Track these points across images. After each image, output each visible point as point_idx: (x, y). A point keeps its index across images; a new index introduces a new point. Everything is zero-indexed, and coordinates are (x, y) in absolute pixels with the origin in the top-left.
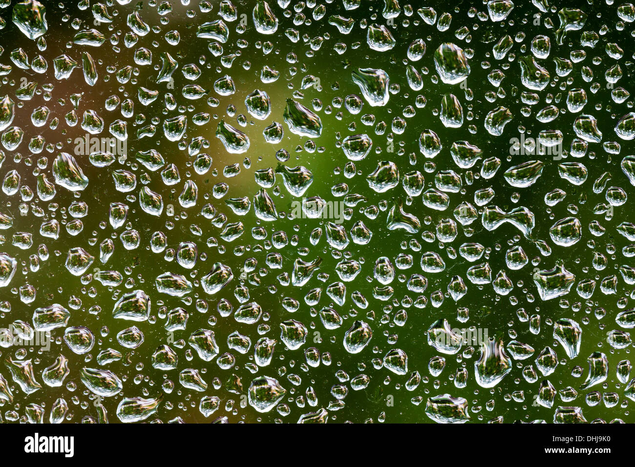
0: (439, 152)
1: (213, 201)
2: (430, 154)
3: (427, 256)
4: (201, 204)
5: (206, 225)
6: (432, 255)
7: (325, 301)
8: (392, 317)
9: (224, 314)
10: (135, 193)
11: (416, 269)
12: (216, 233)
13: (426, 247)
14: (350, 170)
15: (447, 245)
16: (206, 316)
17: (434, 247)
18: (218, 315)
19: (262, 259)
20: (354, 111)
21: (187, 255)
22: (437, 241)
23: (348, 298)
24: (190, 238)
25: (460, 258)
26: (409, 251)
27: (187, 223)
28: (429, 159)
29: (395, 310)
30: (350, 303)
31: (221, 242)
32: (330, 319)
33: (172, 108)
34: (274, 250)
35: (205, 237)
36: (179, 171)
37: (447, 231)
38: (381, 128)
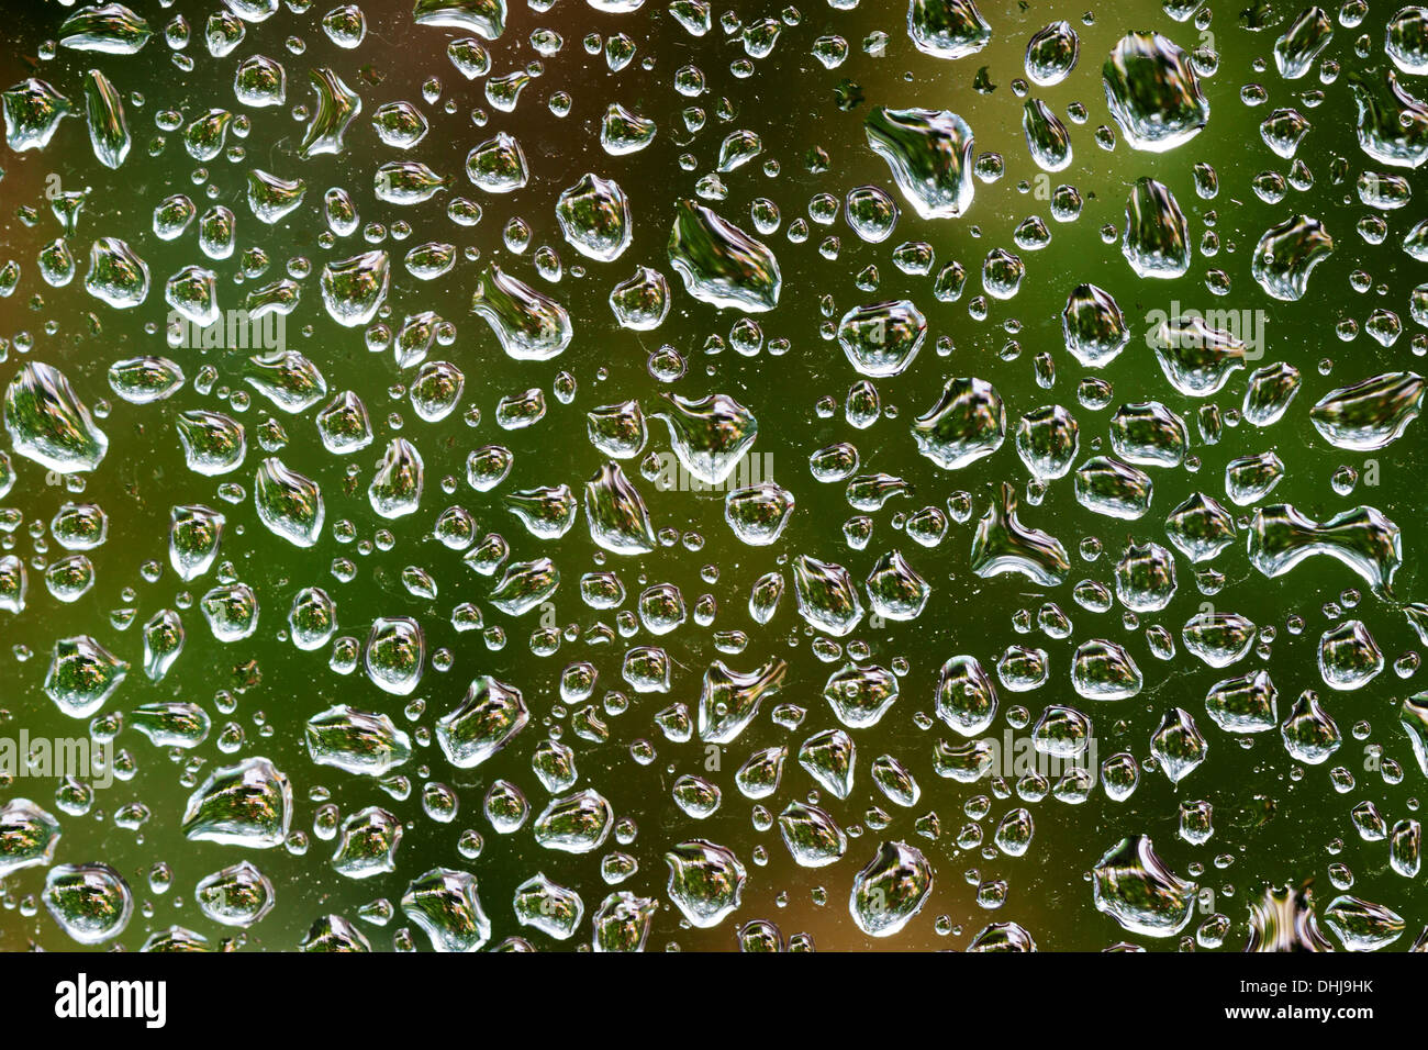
0: (1120, 350)
1: (467, 497)
2: (1092, 357)
3: (1090, 652)
4: (434, 505)
5: (447, 567)
6: (1101, 651)
7: (795, 783)
8: (988, 829)
9: (504, 826)
10: (243, 477)
11: (1058, 689)
12: (478, 590)
13: (1088, 627)
14: (862, 407)
15: (1147, 620)
16: (453, 831)
17: (1110, 625)
18: (486, 829)
19: (609, 662)
20: (873, 235)
21: (393, 658)
22: (1119, 608)
23: (862, 774)
24: (401, 606)
25: (1185, 658)
26: (1036, 640)
27: (394, 562)
28: (1091, 371)
29: (999, 809)
30: (866, 791)
31: (493, 617)
32: (810, 837)
33: (344, 230)
34: (645, 639)
35: (445, 603)
36: (369, 412)
37: (1145, 580)
38: (952, 283)
